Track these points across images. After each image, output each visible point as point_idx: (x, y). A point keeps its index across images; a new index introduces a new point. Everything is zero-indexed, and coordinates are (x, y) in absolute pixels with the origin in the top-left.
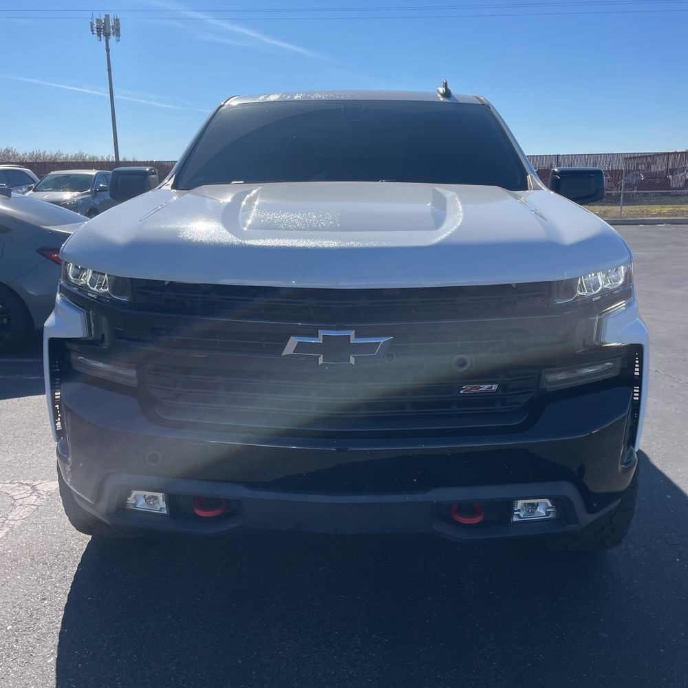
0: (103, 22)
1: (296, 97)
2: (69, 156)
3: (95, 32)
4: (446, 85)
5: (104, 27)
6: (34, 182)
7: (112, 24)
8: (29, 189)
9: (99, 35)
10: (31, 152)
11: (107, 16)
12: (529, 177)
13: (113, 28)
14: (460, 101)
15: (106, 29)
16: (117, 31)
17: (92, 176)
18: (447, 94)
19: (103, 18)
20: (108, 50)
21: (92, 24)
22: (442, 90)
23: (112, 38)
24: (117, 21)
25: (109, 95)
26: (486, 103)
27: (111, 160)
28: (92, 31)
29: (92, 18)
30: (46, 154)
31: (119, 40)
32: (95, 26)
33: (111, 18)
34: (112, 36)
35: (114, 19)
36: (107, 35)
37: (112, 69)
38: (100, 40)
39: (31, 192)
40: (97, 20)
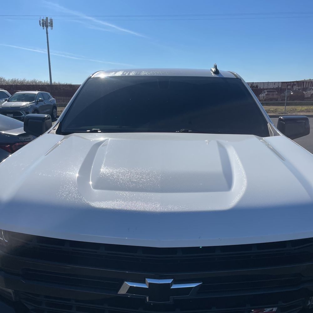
0: (45, 20)
1: (131, 74)
2: (29, 81)
3: (42, 25)
4: (216, 67)
5: (46, 23)
6: (9, 97)
7: (49, 21)
8: (6, 100)
9: (43, 26)
10: (11, 79)
11: (47, 18)
12: (268, 124)
13: (49, 23)
14: (225, 77)
15: (46, 24)
16: (51, 25)
17: (36, 94)
18: (217, 72)
19: (45, 19)
20: (47, 33)
21: (40, 21)
22: (214, 70)
23: (49, 28)
24: (51, 20)
25: (47, 53)
26: (239, 77)
27: (48, 82)
28: (40, 24)
29: (40, 19)
30: (19, 80)
31: (52, 29)
32: (41, 22)
33: (49, 19)
34: (49, 27)
35: (50, 19)
36: (47, 27)
37: (49, 42)
38: (44, 29)
39: (6, 102)
40: (42, 20)
